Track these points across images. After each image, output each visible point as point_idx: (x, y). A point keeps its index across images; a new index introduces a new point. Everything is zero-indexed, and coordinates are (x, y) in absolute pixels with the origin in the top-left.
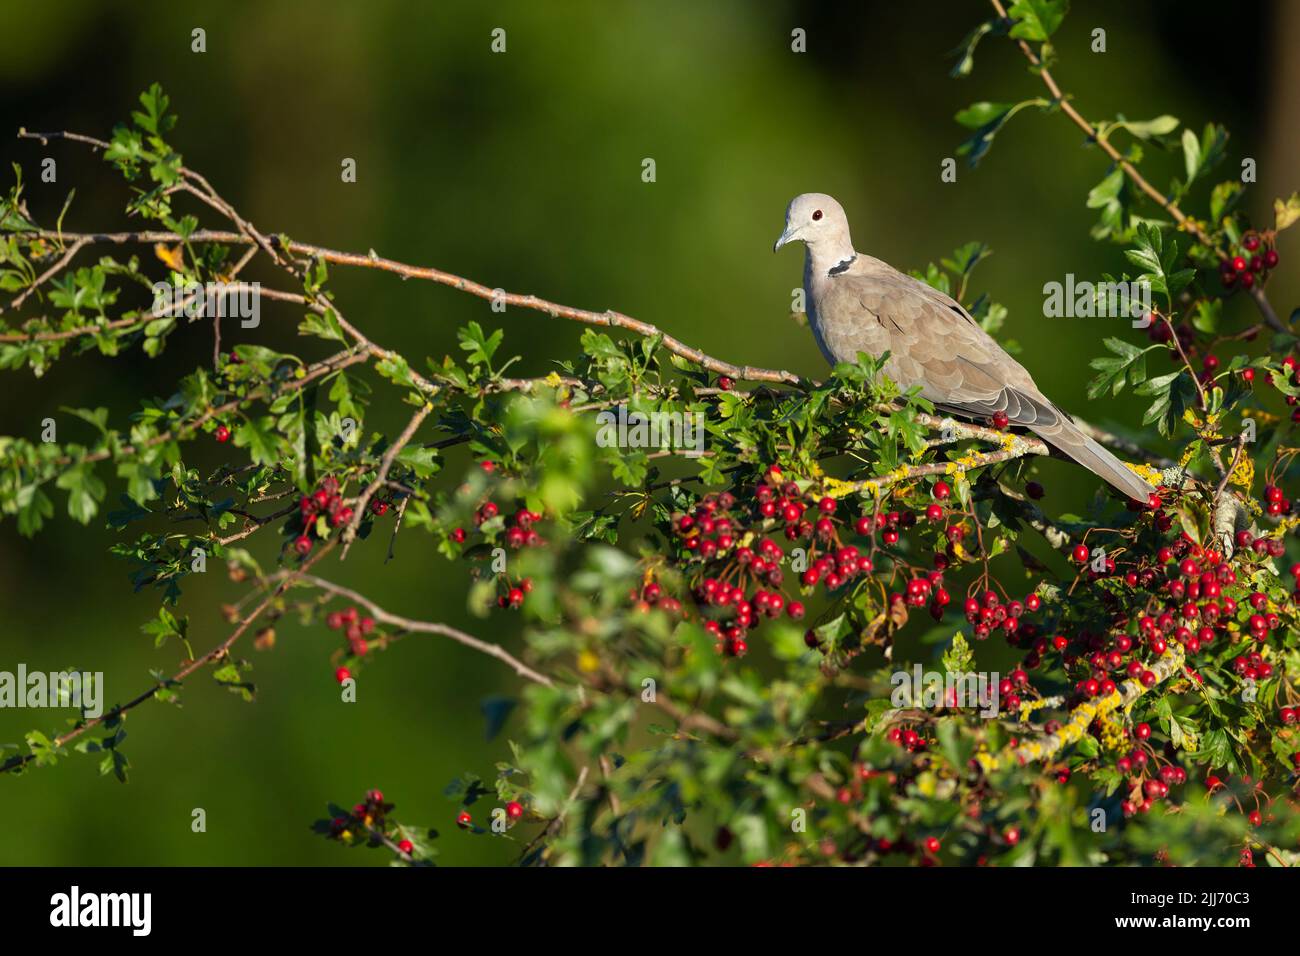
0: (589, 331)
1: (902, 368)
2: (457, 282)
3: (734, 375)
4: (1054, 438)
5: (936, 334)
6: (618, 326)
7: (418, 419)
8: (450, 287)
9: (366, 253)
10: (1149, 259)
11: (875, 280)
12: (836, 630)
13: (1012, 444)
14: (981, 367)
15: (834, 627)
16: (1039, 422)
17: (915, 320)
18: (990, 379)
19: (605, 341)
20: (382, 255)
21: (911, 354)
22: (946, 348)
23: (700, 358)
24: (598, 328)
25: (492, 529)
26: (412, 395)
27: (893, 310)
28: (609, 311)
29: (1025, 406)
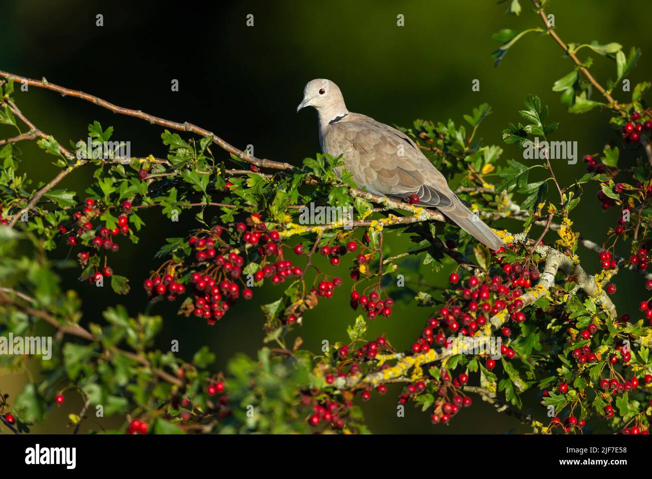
0: (167, 131)
1: (366, 174)
2: (95, 100)
3: (257, 164)
4: (449, 213)
5: (386, 153)
6: (190, 132)
7: (62, 175)
8: (89, 103)
9: (41, 80)
10: (533, 116)
11: (355, 123)
12: (276, 308)
13: (420, 213)
14: (409, 173)
15: (275, 306)
16: (441, 204)
17: (374, 146)
18: (415, 180)
19: (177, 138)
20: (49, 81)
21: (371, 166)
22: (391, 162)
23: (238, 153)
24: (173, 131)
25: (87, 238)
26: (60, 161)
27: (363, 140)
28: (186, 123)
29: (434, 196)
